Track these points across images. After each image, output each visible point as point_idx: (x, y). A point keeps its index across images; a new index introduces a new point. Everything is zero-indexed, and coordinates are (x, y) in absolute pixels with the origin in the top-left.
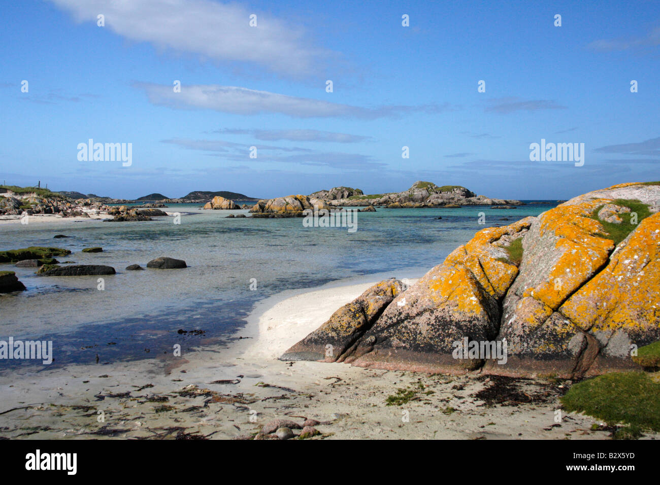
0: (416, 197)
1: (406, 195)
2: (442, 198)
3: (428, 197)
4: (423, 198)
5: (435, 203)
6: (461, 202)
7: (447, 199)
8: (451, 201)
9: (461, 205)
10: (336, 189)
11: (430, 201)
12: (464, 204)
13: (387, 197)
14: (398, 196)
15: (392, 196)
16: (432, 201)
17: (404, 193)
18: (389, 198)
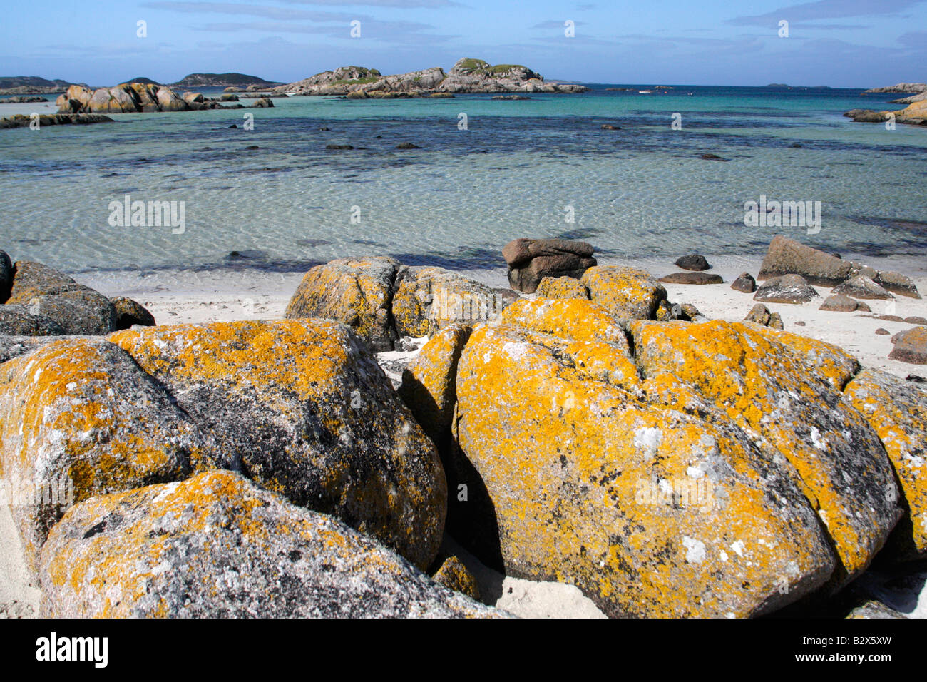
0: (424, 81)
1: (410, 78)
2: (461, 83)
3: (441, 82)
4: (434, 82)
5: (450, 89)
6: (488, 88)
7: (468, 84)
8: (473, 86)
9: (488, 92)
10: (342, 69)
11: (443, 87)
12: (492, 90)
13: (383, 81)
14: (399, 80)
15: (390, 80)
16: (447, 86)
17: (408, 76)
18: (386, 82)
